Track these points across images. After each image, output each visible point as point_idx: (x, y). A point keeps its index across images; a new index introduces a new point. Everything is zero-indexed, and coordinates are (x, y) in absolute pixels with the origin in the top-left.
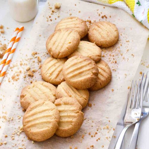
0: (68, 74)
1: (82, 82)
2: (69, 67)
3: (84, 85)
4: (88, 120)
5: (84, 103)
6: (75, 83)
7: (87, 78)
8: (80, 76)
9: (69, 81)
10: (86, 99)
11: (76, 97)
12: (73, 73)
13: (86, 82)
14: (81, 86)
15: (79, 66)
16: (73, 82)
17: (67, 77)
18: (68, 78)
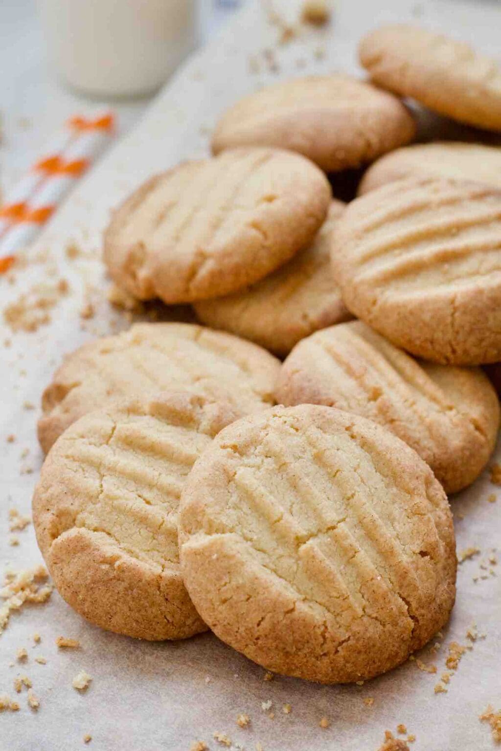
0: (368, 259)
1: (455, 309)
2: (378, 225)
3: (471, 331)
4: (493, 563)
5: (463, 449)
6: (411, 313)
7: (492, 290)
8: (445, 273)
9: (374, 303)
10: (477, 428)
11: (413, 403)
12: (400, 254)
13: (481, 313)
14: (450, 336)
15: (442, 219)
16: (397, 307)
17: (357, 279)
18: (362, 282)
